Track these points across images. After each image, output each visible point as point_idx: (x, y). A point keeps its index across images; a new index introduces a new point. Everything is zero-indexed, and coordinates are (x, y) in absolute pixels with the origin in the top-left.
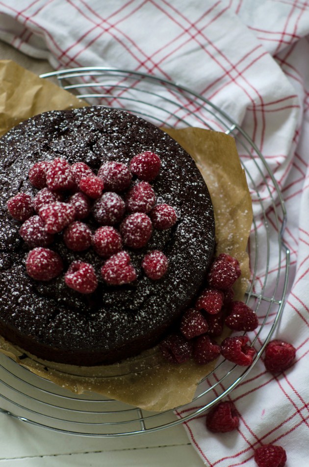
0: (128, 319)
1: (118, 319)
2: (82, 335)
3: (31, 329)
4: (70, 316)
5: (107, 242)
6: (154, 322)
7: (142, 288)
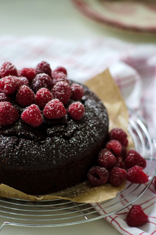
0: (66, 142)
1: (59, 141)
2: (37, 153)
3: (3, 156)
4: (28, 142)
5: (45, 93)
6: (82, 146)
7: (71, 125)
